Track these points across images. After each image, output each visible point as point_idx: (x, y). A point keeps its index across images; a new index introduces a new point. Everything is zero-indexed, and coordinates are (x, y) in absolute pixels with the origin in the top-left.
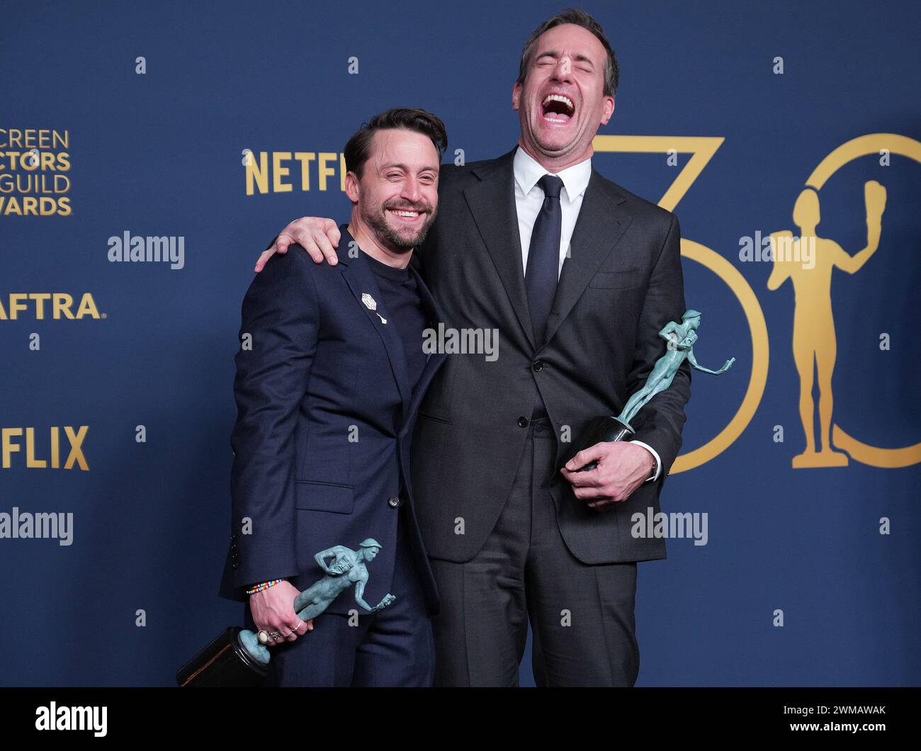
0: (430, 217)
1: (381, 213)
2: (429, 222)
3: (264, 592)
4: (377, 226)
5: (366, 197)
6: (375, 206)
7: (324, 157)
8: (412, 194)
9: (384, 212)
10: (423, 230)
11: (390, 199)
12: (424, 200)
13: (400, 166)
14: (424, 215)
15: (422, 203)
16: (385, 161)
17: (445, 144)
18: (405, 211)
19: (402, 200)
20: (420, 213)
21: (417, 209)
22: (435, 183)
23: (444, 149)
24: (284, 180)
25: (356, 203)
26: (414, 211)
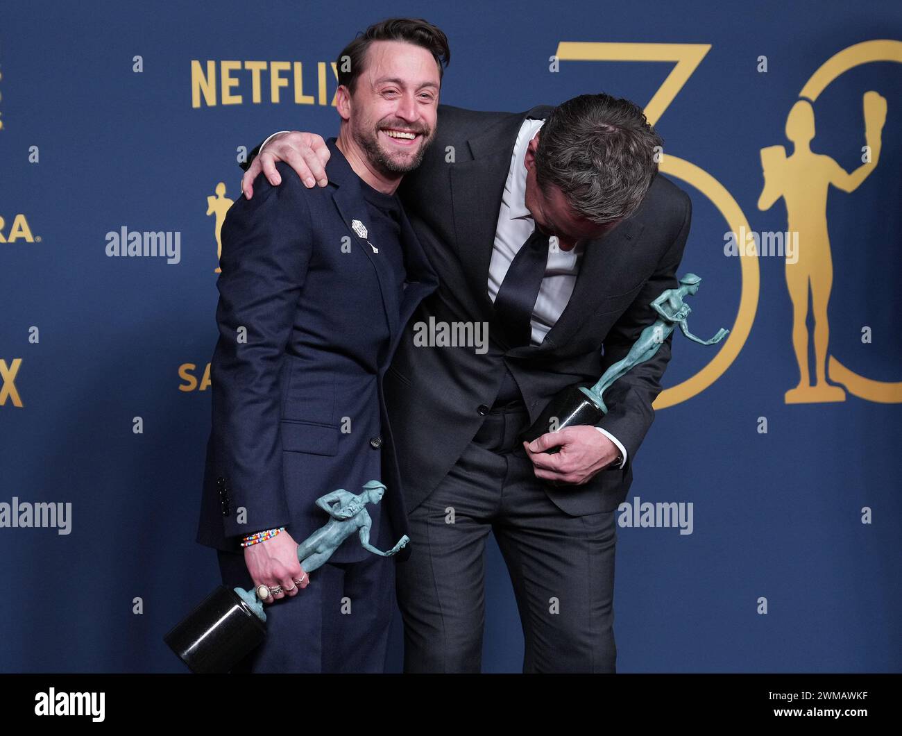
0: (426, 140)
1: (374, 133)
2: (426, 144)
3: (265, 543)
4: (369, 147)
5: (358, 115)
6: (368, 125)
7: (277, 66)
8: (409, 114)
9: (377, 132)
10: (418, 154)
11: (384, 118)
12: (422, 121)
13: (396, 81)
14: (421, 138)
15: (419, 124)
16: (381, 74)
17: (447, 59)
18: (401, 131)
19: (397, 119)
20: (417, 135)
21: (414, 130)
22: (434, 101)
23: (446, 63)
24: (234, 91)
25: (347, 121)
26: (410, 133)
